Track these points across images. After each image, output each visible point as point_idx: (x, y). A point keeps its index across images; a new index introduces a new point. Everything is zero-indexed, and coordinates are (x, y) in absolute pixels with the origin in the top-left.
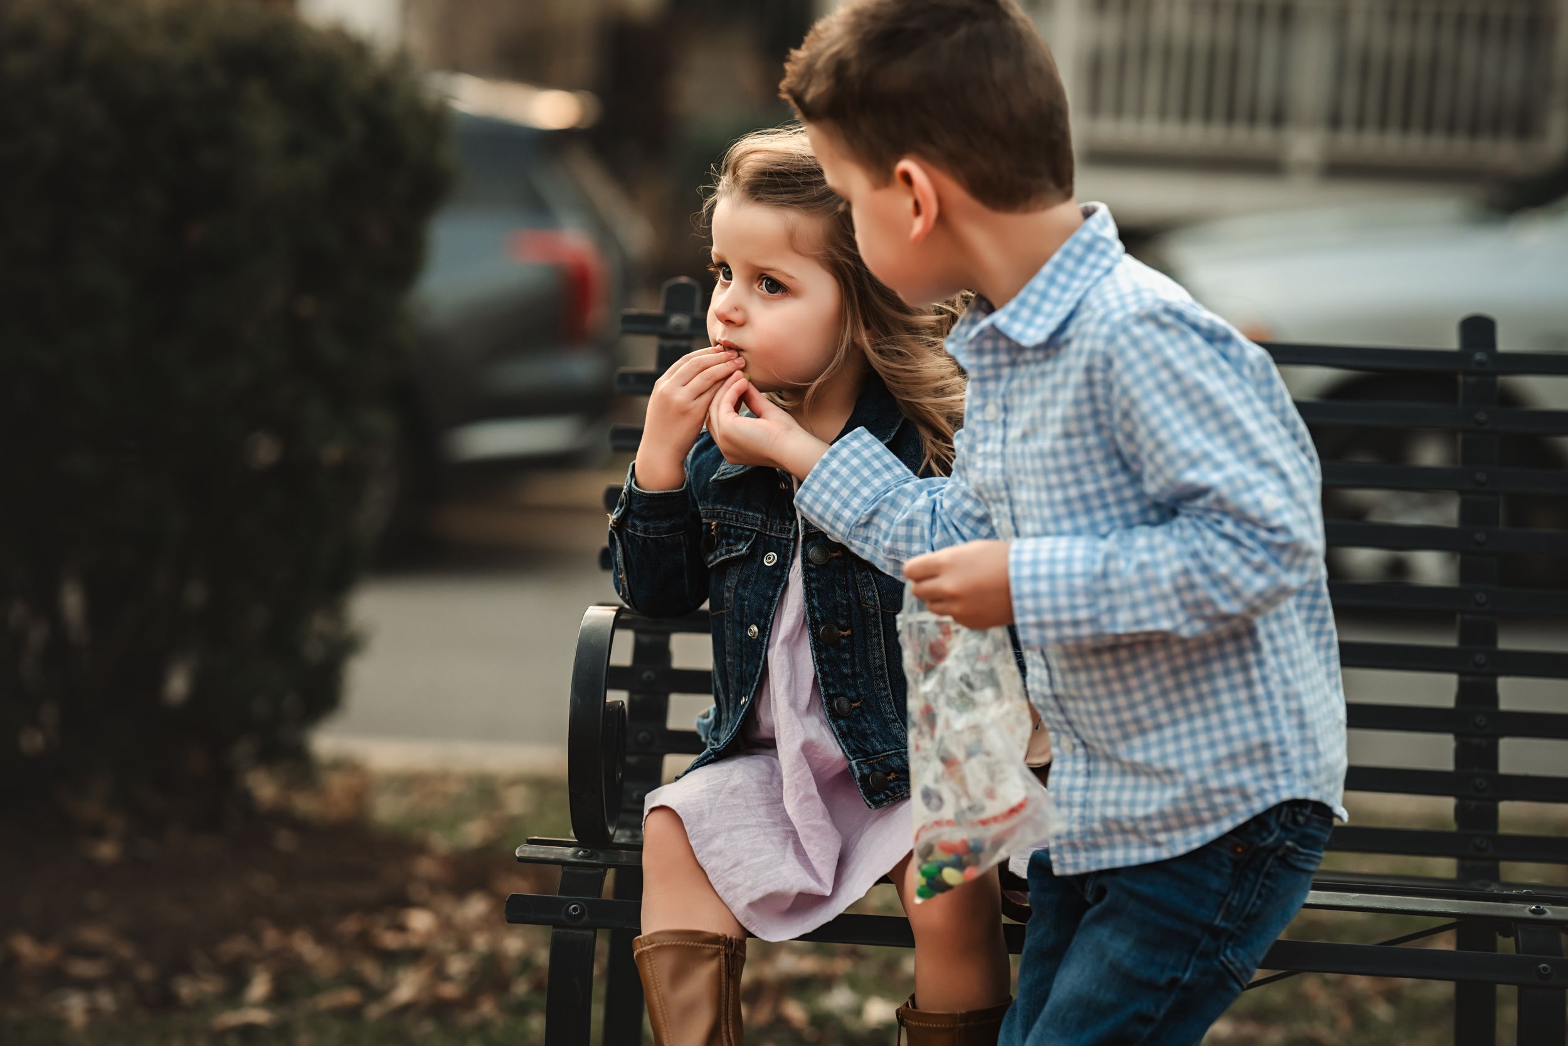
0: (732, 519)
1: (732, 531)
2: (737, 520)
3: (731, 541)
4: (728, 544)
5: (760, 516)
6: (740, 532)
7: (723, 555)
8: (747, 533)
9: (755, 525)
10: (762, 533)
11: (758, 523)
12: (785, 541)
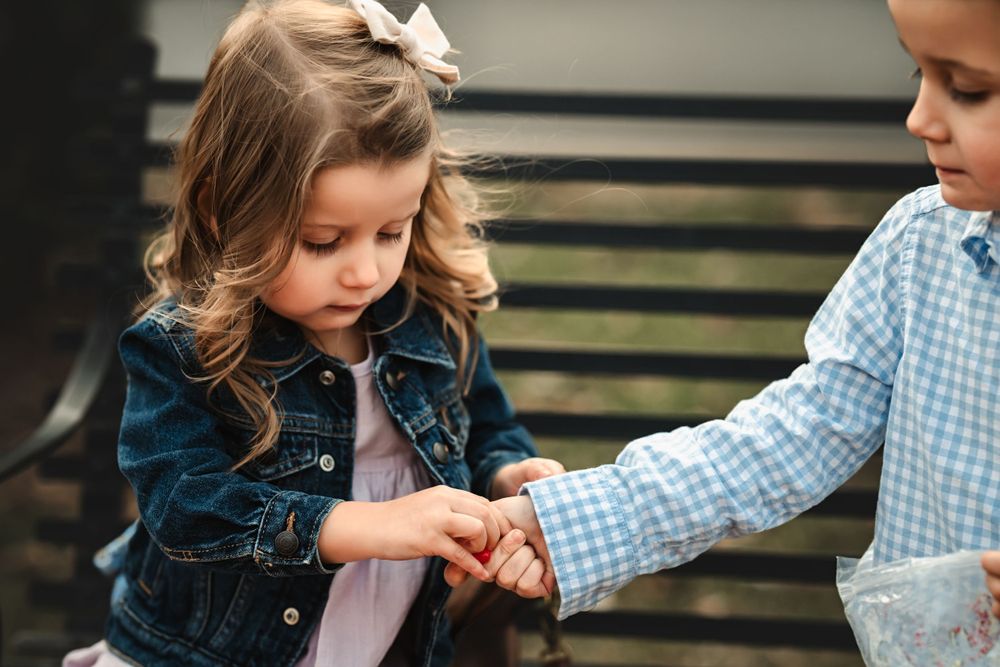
0: (290, 425)
1: (293, 438)
2: (295, 425)
3: (294, 450)
4: (292, 455)
5: (314, 417)
6: (300, 438)
7: (290, 469)
8: (309, 439)
9: (314, 428)
10: (319, 436)
11: (316, 425)
12: (345, 442)
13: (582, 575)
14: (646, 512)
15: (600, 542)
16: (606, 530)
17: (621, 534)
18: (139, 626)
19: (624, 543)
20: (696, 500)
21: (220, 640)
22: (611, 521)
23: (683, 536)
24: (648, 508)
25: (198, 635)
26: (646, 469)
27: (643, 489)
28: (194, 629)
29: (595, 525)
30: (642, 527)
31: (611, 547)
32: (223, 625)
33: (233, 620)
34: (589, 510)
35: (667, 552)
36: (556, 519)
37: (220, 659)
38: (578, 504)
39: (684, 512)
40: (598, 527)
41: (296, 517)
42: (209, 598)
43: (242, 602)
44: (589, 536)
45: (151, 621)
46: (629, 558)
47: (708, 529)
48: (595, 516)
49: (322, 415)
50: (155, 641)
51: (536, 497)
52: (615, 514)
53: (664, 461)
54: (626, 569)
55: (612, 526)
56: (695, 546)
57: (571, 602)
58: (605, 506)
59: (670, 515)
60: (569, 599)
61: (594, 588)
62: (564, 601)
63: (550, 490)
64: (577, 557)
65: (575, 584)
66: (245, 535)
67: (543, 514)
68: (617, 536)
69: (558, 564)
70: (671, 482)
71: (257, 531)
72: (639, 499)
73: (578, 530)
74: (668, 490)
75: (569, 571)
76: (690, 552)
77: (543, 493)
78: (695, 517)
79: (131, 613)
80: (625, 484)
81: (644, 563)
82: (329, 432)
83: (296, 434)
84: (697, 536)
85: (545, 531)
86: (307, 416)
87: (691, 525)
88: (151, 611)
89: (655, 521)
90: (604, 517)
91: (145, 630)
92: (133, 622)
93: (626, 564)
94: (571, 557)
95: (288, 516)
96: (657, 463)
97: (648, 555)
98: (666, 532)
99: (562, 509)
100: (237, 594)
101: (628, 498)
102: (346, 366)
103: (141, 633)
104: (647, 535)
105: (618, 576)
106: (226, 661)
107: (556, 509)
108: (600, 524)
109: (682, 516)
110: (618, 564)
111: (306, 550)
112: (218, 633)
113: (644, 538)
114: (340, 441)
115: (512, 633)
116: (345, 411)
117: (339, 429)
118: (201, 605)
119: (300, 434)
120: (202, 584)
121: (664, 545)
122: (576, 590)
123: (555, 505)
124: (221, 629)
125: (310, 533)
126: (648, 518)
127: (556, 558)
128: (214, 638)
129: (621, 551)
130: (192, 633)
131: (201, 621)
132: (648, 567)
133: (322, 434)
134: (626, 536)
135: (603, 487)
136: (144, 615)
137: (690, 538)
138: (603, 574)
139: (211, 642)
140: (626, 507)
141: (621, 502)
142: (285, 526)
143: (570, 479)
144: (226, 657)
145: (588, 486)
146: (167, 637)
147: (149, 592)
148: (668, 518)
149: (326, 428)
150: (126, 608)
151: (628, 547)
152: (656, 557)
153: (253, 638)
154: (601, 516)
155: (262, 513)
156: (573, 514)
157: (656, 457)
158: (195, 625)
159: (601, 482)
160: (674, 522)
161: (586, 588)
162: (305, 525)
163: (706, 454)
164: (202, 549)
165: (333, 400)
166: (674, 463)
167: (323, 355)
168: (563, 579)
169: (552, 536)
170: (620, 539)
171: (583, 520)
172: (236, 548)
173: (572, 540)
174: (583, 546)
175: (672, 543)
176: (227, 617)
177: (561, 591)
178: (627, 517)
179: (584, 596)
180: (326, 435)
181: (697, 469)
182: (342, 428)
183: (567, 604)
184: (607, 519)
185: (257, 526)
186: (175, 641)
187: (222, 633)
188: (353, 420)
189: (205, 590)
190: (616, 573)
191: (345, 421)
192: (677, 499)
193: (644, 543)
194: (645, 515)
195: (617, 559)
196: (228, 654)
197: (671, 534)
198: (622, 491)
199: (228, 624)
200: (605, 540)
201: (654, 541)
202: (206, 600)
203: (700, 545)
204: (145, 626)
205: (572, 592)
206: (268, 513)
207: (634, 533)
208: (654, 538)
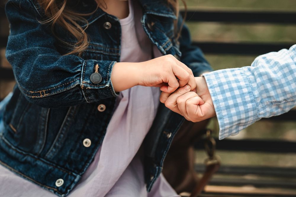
0: (90, 48)
1: (91, 55)
2: (92, 48)
5: (101, 45)
6: (95, 55)
8: (99, 55)
9: (101, 50)
10: (103, 54)
11: (102, 48)
12: (116, 58)
13: (230, 116)
14: (262, 86)
15: (239, 100)
16: (242, 95)
17: (250, 97)
18: (10, 147)
19: (252, 101)
20: (287, 81)
21: (51, 154)
22: (245, 90)
23: (281, 99)
24: (263, 84)
25: (40, 152)
26: (262, 66)
27: (261, 75)
28: (38, 149)
29: (237, 92)
30: (261, 94)
31: (245, 103)
32: (52, 147)
33: (57, 144)
34: (234, 85)
35: (274, 107)
36: (218, 90)
37: (51, 164)
38: (229, 83)
39: (281, 86)
40: (239, 93)
41: (99, 66)
42: (46, 134)
43: (62, 135)
44: (234, 97)
45: (16, 145)
46: (254, 109)
47: (294, 95)
48: (237, 88)
49: (105, 44)
50: (18, 155)
51: (208, 80)
52: (247, 87)
53: (272, 63)
54: (252, 114)
55: (245, 93)
56: (288, 104)
57: (225, 130)
58: (242, 84)
59: (274, 88)
60: (223, 128)
61: (236, 123)
62: (221, 129)
63: (215, 77)
64: (228, 108)
65: (226, 121)
66: (75, 76)
67: (211, 87)
68: (248, 98)
69: (218, 111)
70: (275, 72)
71: (81, 74)
72: (259, 80)
73: (228, 94)
74: (273, 76)
75: (223, 114)
76: (285, 107)
77: (212, 78)
78: (287, 89)
79: (6, 141)
80: (253, 74)
81: (262, 112)
82: (108, 52)
83: (93, 53)
84: (288, 99)
85: (212, 95)
86: (98, 44)
87: (285, 93)
88: (16, 140)
89: (267, 91)
90: (242, 88)
91: (13, 149)
92: (7, 145)
93: (252, 112)
94: (225, 108)
95: (95, 66)
96: (268, 64)
97: (264, 108)
98: (273, 97)
99: (220, 85)
100: (60, 132)
101: (254, 80)
102: (117, 20)
103: (11, 150)
104: (263, 98)
105: (248, 117)
106: (54, 165)
107: (218, 85)
108: (240, 92)
109: (280, 88)
110: (248, 112)
111: (106, 81)
112: (50, 151)
113: (262, 100)
114: (113, 57)
115: (191, 151)
116: (116, 42)
117: (113, 51)
118: (41, 137)
119: (95, 53)
120: (42, 127)
121: (272, 103)
122: (227, 124)
123: (217, 83)
124: (51, 149)
125: (107, 73)
126: (264, 89)
127: (218, 108)
128: (48, 153)
129: (250, 106)
130: (36, 151)
131: (41, 145)
132: (264, 114)
133: (104, 53)
134: (253, 98)
135: (242, 76)
136: (13, 142)
137: (285, 100)
138: (240, 116)
139: (47, 155)
140: (253, 85)
141: (250, 82)
142: (94, 71)
143: (226, 72)
144: (54, 163)
145: (235, 75)
146: (24, 153)
147: (15, 130)
148: (273, 90)
149: (107, 50)
150: (3, 138)
151: (253, 104)
152: (268, 109)
153: (68, 153)
154: (240, 88)
155: (81, 66)
156: (226, 87)
157: (268, 62)
158: (38, 147)
159: (241, 74)
160: (277, 92)
161: (232, 123)
162: (104, 69)
163: (293, 59)
164: (51, 88)
165: (110, 37)
166: (276, 63)
167: (107, 14)
168: (221, 118)
169: (216, 97)
170: (249, 99)
171: (231, 90)
172: (70, 84)
173: (226, 100)
174: (231, 102)
175: (276, 102)
176: (54, 143)
177: (220, 124)
178: (253, 89)
179: (232, 127)
180: (106, 53)
181: (287, 66)
182: (114, 50)
183: (223, 131)
184: (243, 89)
185: (80, 72)
186: (28, 155)
187: (52, 151)
188: (120, 46)
189: (44, 130)
190: (247, 116)
191: (116, 47)
192: (277, 80)
193: (262, 102)
194: (262, 88)
195: (248, 109)
196: (55, 161)
197: (275, 97)
198: (252, 77)
199: (55, 147)
200: (242, 99)
201: (266, 101)
202: (44, 135)
203: (290, 104)
204: (13, 147)
205: (225, 125)
206: (84, 66)
207: (256, 96)
208: (267, 99)
